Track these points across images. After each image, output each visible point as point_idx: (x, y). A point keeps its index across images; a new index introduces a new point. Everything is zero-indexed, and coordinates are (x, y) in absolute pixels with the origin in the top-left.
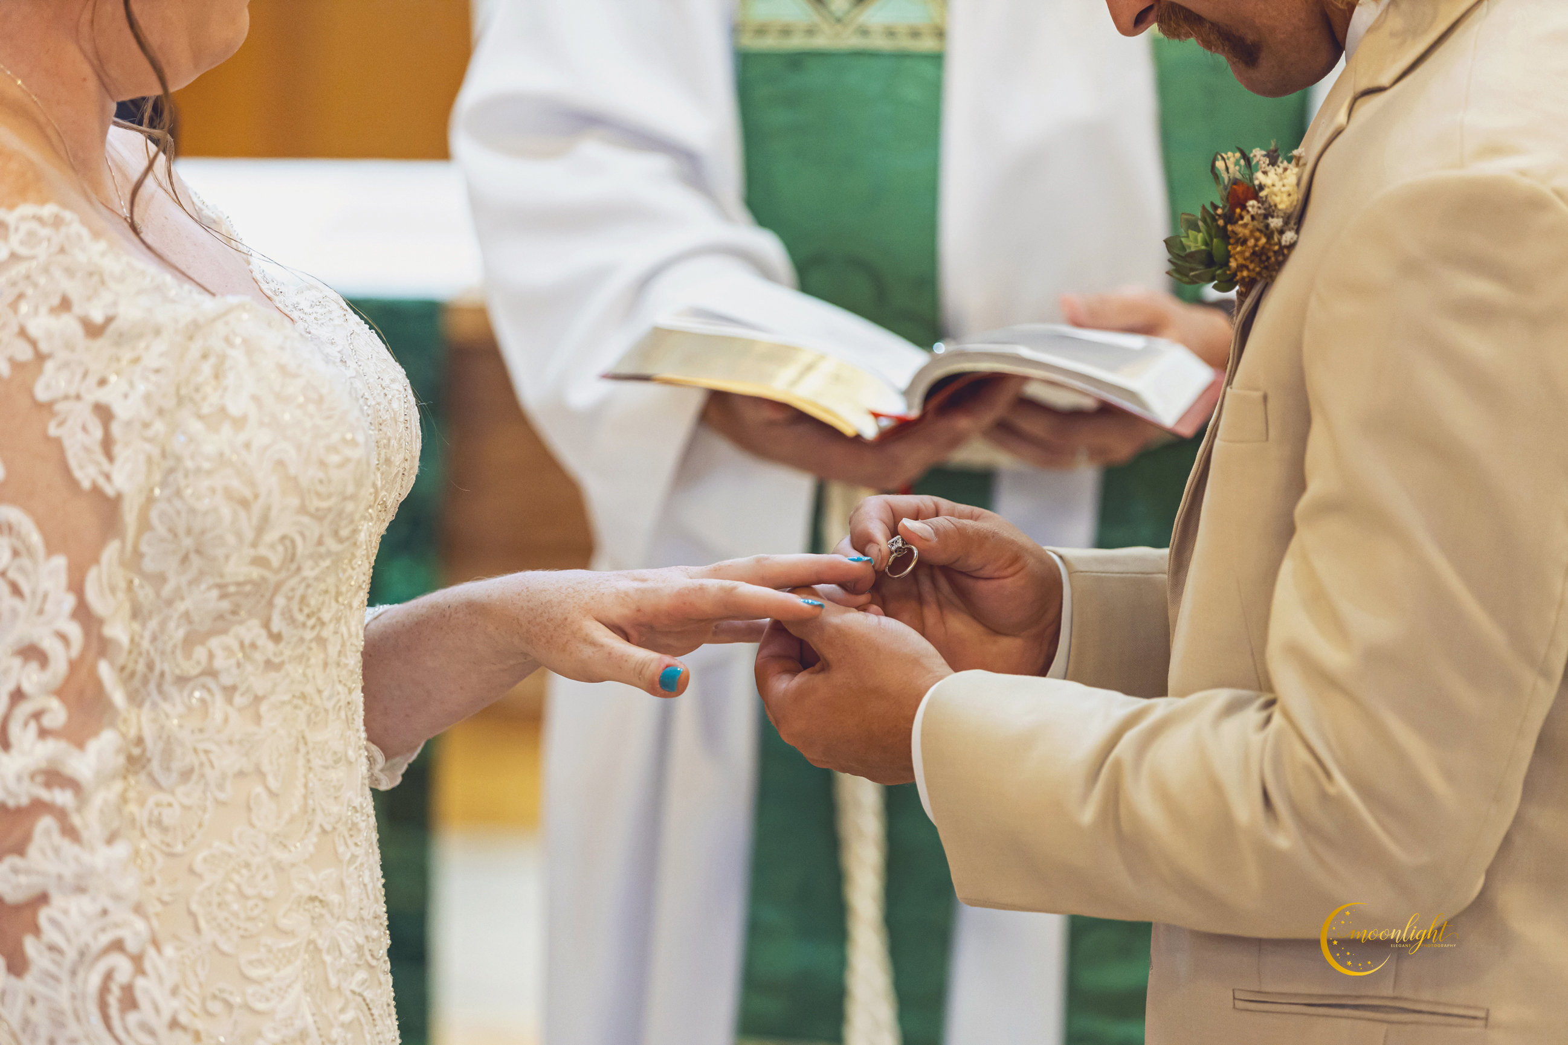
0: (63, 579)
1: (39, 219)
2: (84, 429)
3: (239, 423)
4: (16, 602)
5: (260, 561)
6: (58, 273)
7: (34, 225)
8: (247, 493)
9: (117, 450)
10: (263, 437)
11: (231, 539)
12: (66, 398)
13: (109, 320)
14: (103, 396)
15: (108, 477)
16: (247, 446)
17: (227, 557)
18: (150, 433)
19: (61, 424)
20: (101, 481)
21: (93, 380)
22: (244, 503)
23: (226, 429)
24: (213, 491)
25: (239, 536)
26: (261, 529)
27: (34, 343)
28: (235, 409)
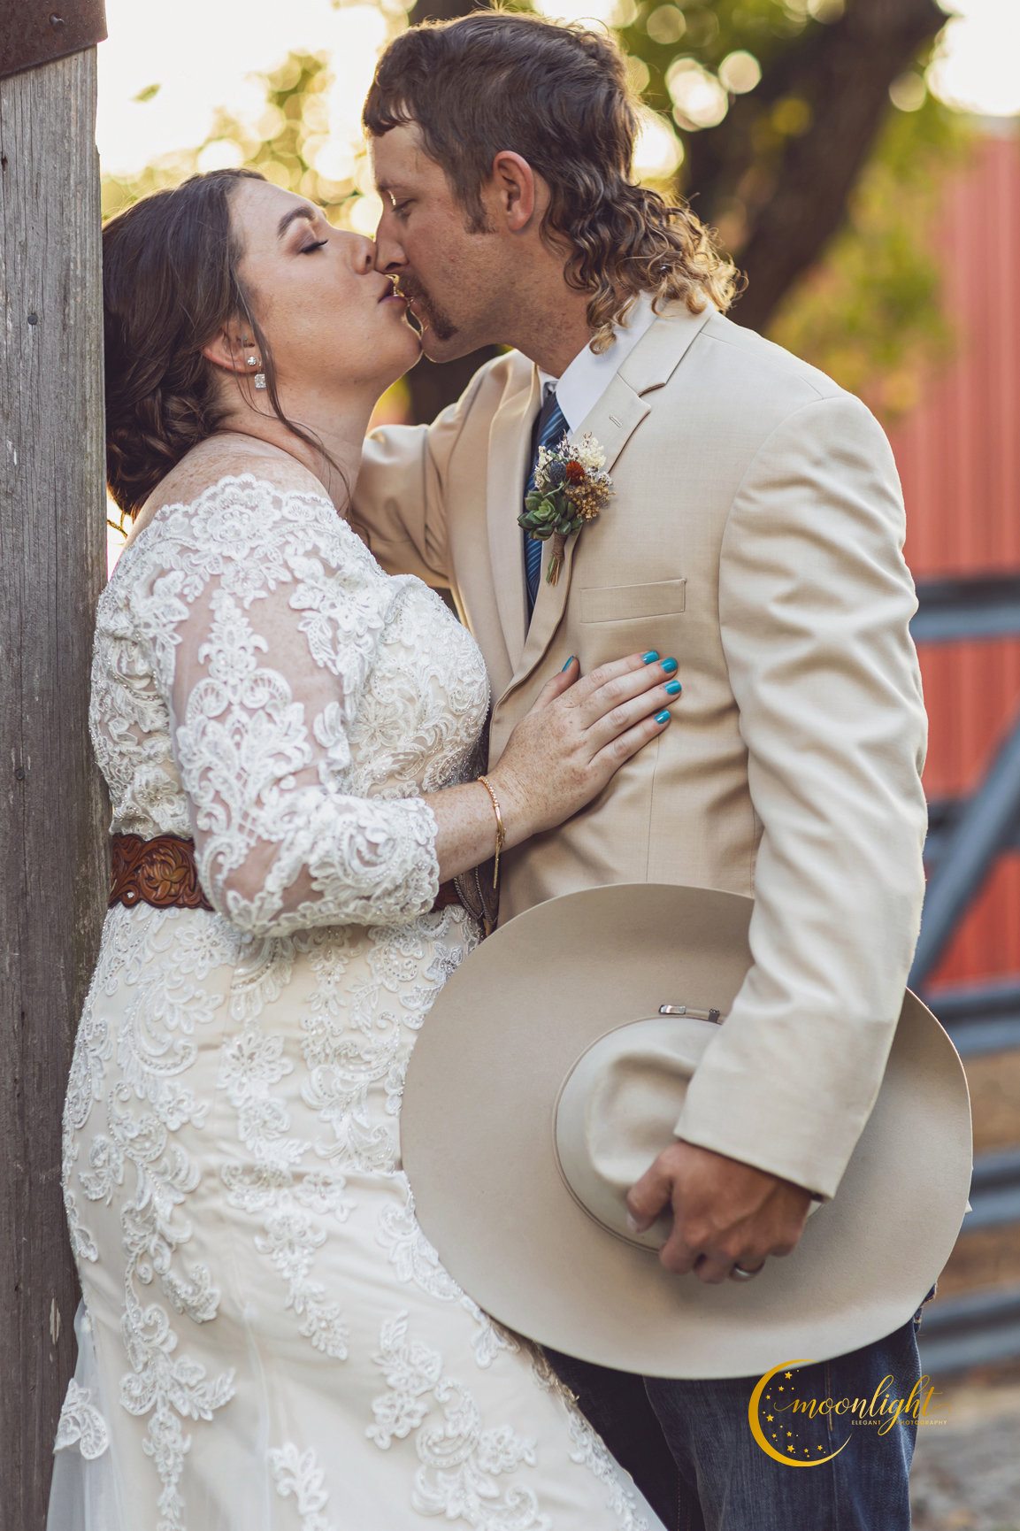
0: (301, 717)
1: (303, 500)
2: (321, 630)
3: (409, 649)
4: (271, 726)
5: (420, 740)
6: (311, 532)
7: (299, 503)
8: (413, 693)
9: (341, 647)
10: (424, 661)
11: (402, 723)
12: (311, 609)
13: (339, 567)
14: (333, 613)
15: (334, 662)
16: (414, 664)
17: (399, 736)
18: (361, 642)
19: (307, 624)
20: (330, 664)
21: (327, 603)
22: (411, 700)
23: (402, 653)
24: (393, 691)
25: (407, 722)
26: (422, 717)
27: (291, 571)
28: (408, 641)
